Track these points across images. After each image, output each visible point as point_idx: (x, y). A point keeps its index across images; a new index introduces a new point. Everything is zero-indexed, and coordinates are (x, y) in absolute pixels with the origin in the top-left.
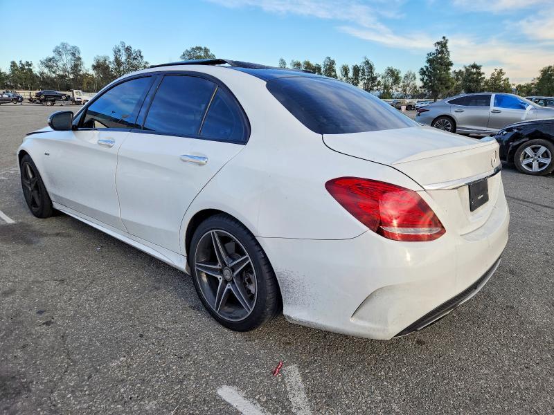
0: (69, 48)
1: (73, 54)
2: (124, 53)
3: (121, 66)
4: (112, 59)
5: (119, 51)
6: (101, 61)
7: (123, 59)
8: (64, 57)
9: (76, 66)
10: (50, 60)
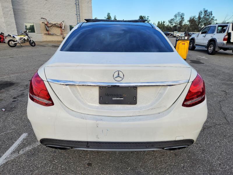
0: (180, 14)
1: (181, 16)
2: (204, 13)
3: (200, 19)
4: (197, 17)
5: (202, 12)
6: (192, 18)
7: (202, 16)
8: (177, 18)
9: (181, 21)
10: (172, 20)
